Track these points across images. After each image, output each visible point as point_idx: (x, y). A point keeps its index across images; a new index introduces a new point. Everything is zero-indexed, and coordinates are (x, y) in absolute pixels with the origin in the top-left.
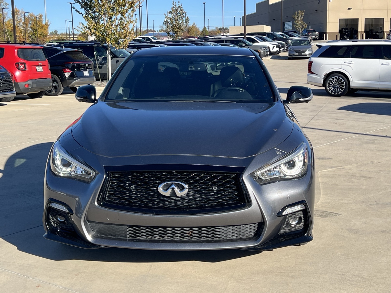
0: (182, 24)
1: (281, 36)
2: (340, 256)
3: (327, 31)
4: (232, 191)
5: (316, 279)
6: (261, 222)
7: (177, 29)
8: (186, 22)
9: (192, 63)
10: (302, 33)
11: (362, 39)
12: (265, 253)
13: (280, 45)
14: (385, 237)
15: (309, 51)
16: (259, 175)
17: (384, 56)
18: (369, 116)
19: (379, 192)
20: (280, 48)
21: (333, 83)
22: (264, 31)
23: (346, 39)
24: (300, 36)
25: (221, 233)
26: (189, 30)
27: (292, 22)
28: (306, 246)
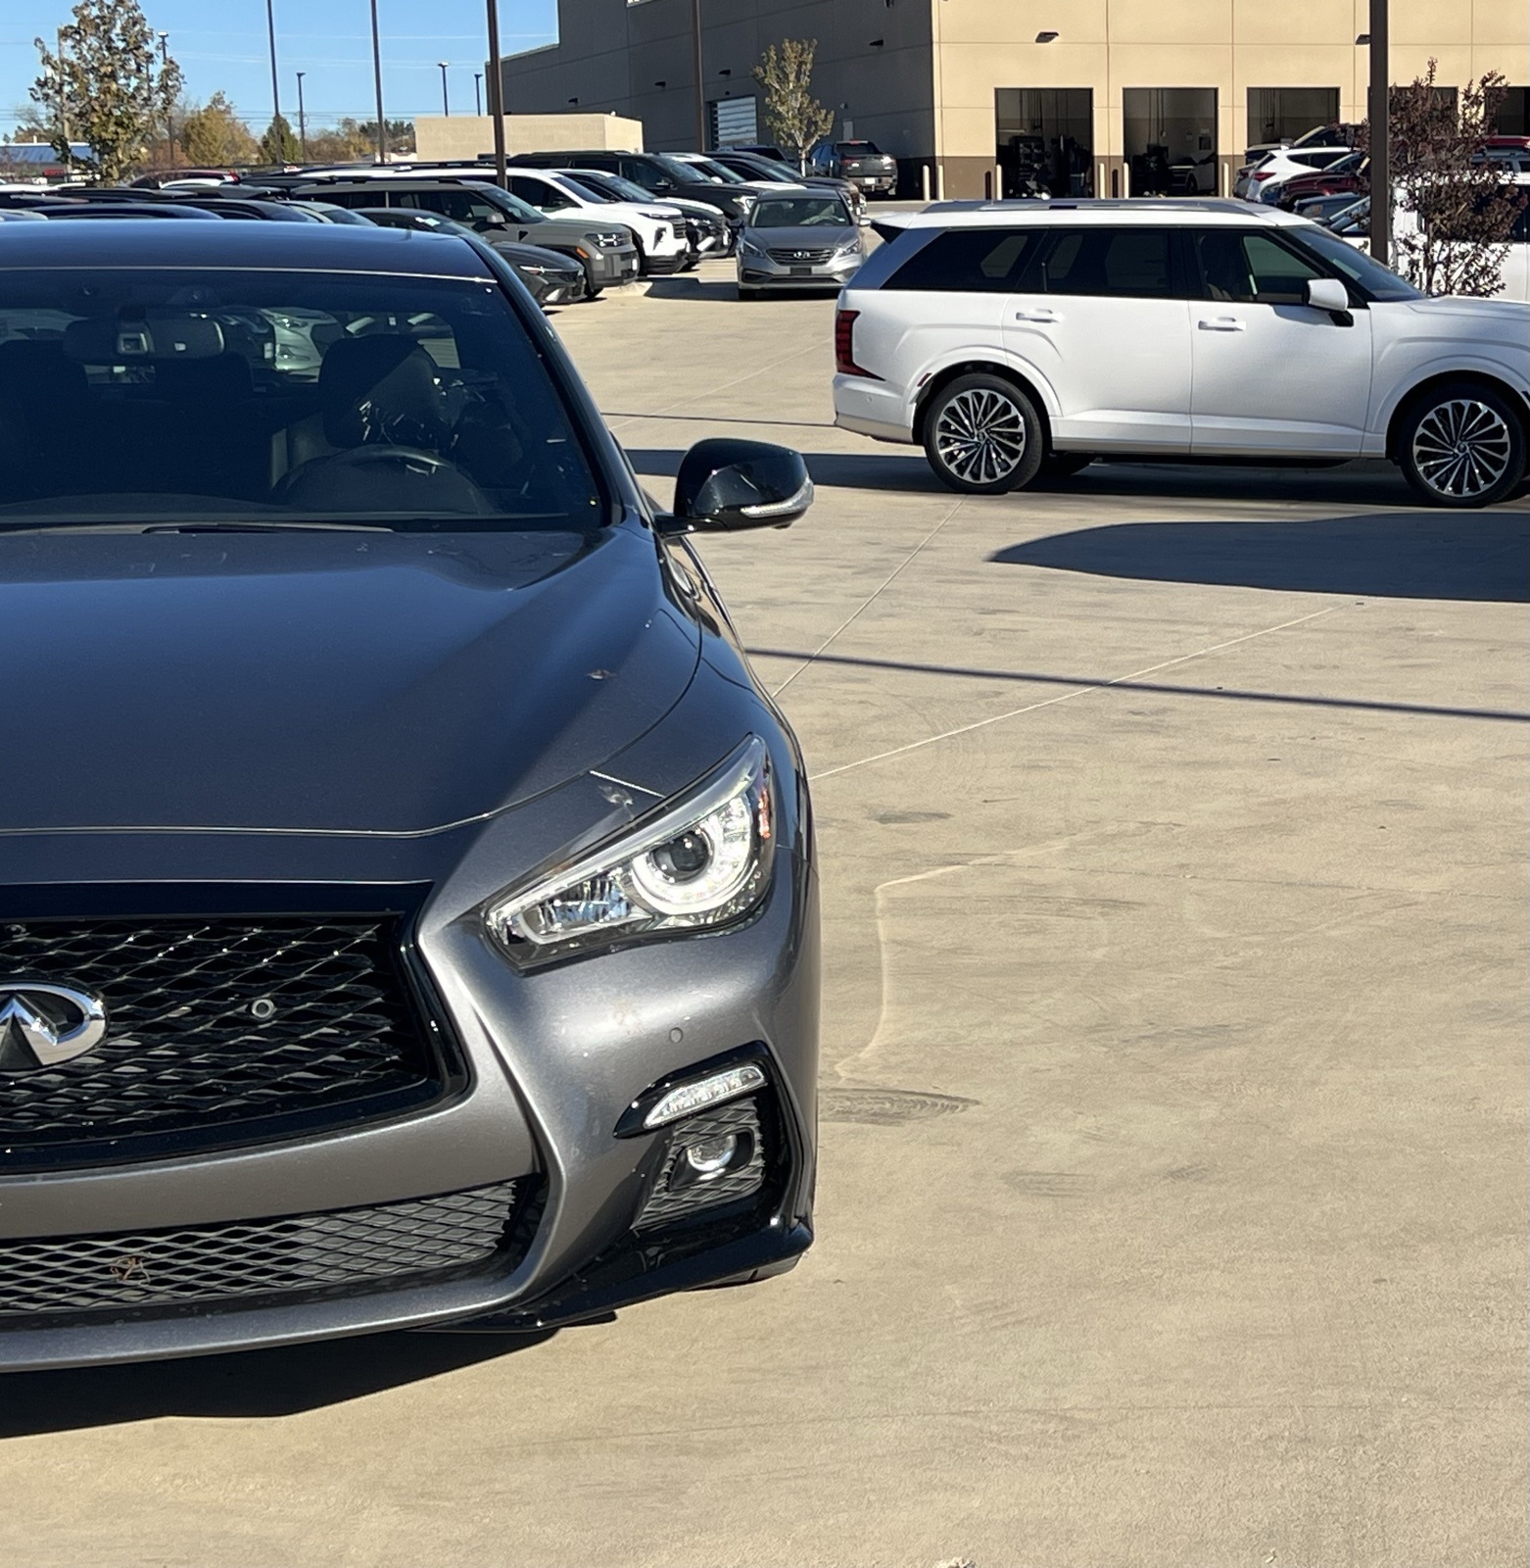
0: (139, 100)
1: (700, 176)
2: (961, 1318)
3: (938, 153)
4: (364, 1018)
5: (832, 1447)
6: (530, 1172)
7: (112, 128)
8: (164, 88)
9: (136, 314)
10: (809, 160)
11: (1115, 195)
12: (570, 1337)
13: (695, 222)
14: (1187, 1200)
15: (844, 254)
16: (510, 923)
17: (1210, 285)
18: (1143, 591)
19: (1170, 975)
20: (694, 240)
21: (967, 422)
22: (604, 146)
23: (1036, 195)
24: (797, 175)
25: (307, 1251)
26: (189, 130)
27: (753, 100)
28: (789, 1282)
